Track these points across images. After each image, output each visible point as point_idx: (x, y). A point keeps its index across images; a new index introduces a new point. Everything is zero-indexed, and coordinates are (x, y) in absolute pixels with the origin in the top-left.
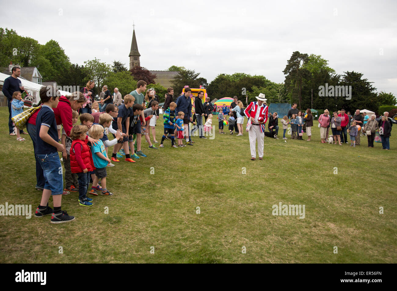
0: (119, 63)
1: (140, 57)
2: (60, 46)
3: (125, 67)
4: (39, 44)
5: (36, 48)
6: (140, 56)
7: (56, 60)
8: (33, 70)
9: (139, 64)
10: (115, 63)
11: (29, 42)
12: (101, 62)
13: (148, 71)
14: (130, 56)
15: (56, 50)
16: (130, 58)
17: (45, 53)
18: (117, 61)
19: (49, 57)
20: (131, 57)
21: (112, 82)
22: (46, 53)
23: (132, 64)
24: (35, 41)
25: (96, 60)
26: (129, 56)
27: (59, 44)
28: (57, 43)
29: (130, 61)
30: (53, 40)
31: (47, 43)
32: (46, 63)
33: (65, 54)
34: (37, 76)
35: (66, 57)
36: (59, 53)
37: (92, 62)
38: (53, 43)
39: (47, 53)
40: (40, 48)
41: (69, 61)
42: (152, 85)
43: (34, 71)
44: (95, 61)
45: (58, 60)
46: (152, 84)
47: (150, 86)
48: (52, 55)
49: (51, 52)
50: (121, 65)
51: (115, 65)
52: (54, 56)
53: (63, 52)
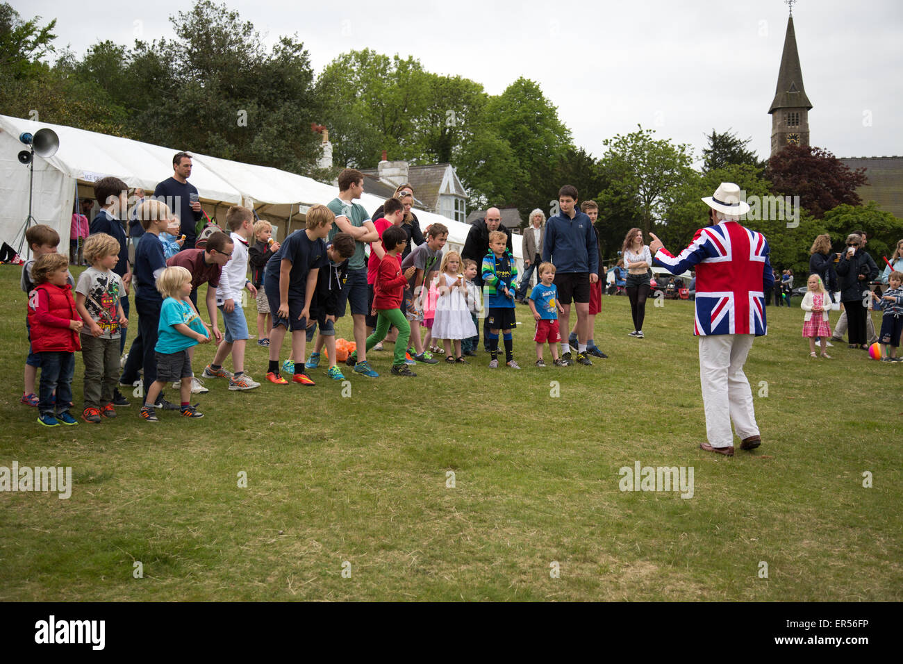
0: (728, 139)
1: (809, 112)
2: (544, 95)
3: (748, 148)
4: (486, 95)
5: (474, 107)
6: (811, 107)
7: (530, 141)
8: (442, 174)
9: (805, 136)
10: (714, 138)
11: (455, 91)
12: (656, 138)
13: (833, 161)
14: (772, 111)
15: (534, 111)
16: (774, 119)
17: (499, 120)
18: (720, 132)
19: (510, 134)
20: (776, 113)
21: (689, 203)
22: (503, 121)
23: (779, 138)
24: (475, 85)
25: (640, 132)
26: (769, 113)
27: (541, 89)
28: (537, 88)
29: (774, 128)
30: (526, 78)
31: (508, 89)
32: (498, 152)
33: (559, 118)
34: (453, 190)
35: (561, 131)
36: (539, 119)
37: (629, 140)
38: (524, 88)
39: (506, 120)
40: (487, 107)
41: (569, 140)
42: (844, 209)
43: (445, 177)
44: (637, 137)
45: (537, 141)
46: (844, 206)
47: (837, 213)
48: (518, 126)
49: (515, 116)
50: (735, 144)
51: (715, 146)
52: (525, 127)
53: (552, 112)
